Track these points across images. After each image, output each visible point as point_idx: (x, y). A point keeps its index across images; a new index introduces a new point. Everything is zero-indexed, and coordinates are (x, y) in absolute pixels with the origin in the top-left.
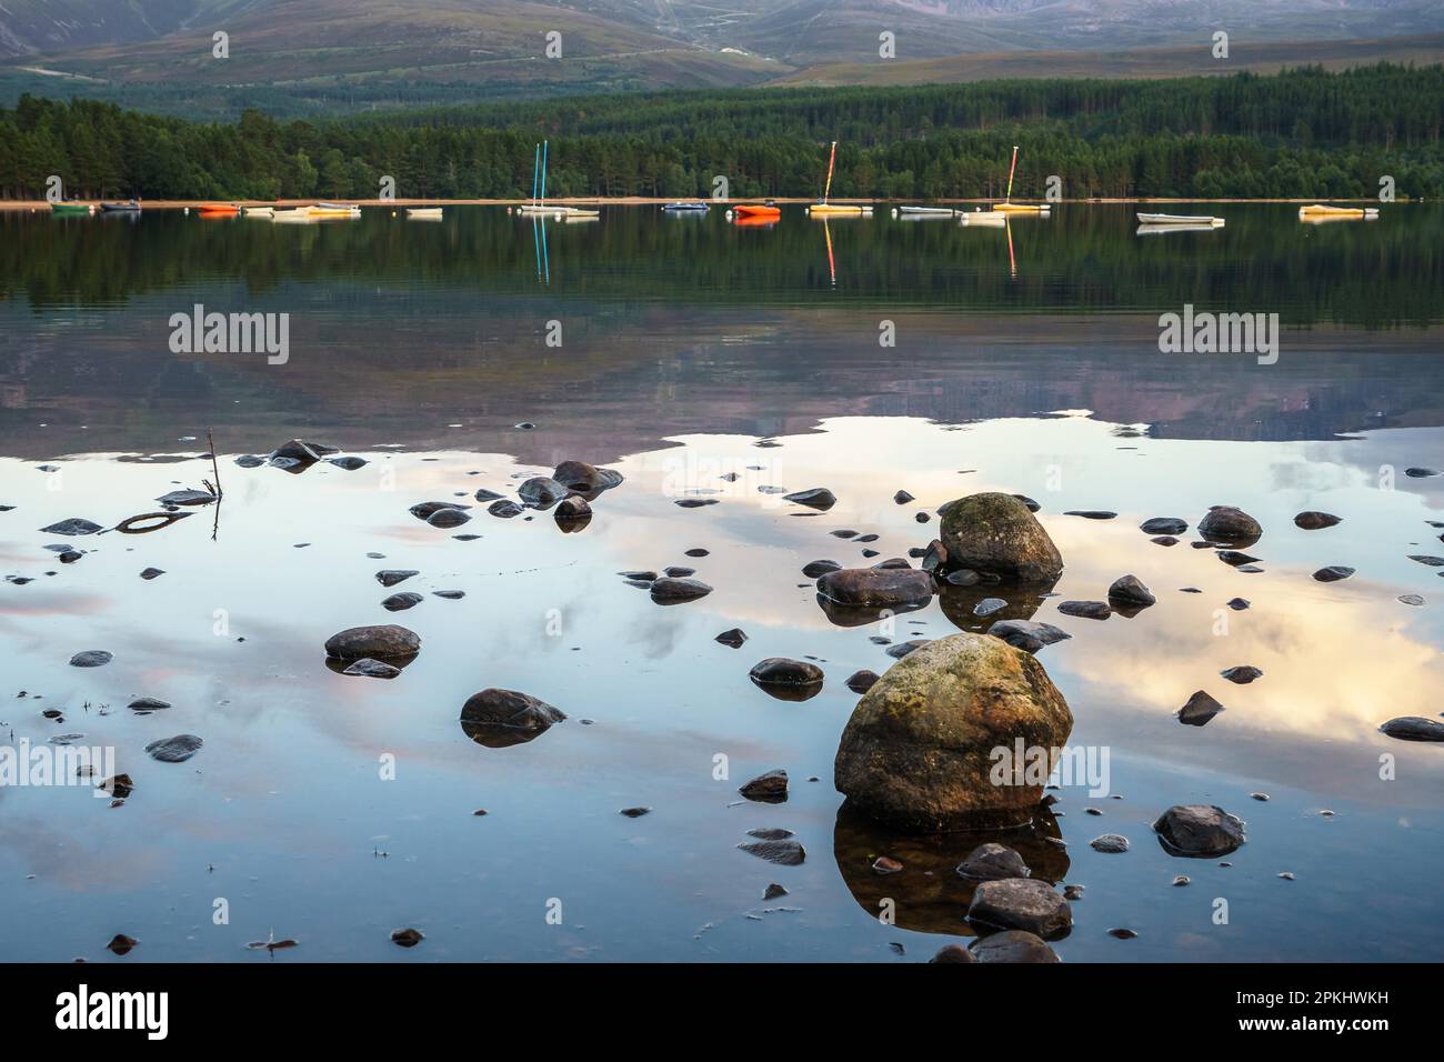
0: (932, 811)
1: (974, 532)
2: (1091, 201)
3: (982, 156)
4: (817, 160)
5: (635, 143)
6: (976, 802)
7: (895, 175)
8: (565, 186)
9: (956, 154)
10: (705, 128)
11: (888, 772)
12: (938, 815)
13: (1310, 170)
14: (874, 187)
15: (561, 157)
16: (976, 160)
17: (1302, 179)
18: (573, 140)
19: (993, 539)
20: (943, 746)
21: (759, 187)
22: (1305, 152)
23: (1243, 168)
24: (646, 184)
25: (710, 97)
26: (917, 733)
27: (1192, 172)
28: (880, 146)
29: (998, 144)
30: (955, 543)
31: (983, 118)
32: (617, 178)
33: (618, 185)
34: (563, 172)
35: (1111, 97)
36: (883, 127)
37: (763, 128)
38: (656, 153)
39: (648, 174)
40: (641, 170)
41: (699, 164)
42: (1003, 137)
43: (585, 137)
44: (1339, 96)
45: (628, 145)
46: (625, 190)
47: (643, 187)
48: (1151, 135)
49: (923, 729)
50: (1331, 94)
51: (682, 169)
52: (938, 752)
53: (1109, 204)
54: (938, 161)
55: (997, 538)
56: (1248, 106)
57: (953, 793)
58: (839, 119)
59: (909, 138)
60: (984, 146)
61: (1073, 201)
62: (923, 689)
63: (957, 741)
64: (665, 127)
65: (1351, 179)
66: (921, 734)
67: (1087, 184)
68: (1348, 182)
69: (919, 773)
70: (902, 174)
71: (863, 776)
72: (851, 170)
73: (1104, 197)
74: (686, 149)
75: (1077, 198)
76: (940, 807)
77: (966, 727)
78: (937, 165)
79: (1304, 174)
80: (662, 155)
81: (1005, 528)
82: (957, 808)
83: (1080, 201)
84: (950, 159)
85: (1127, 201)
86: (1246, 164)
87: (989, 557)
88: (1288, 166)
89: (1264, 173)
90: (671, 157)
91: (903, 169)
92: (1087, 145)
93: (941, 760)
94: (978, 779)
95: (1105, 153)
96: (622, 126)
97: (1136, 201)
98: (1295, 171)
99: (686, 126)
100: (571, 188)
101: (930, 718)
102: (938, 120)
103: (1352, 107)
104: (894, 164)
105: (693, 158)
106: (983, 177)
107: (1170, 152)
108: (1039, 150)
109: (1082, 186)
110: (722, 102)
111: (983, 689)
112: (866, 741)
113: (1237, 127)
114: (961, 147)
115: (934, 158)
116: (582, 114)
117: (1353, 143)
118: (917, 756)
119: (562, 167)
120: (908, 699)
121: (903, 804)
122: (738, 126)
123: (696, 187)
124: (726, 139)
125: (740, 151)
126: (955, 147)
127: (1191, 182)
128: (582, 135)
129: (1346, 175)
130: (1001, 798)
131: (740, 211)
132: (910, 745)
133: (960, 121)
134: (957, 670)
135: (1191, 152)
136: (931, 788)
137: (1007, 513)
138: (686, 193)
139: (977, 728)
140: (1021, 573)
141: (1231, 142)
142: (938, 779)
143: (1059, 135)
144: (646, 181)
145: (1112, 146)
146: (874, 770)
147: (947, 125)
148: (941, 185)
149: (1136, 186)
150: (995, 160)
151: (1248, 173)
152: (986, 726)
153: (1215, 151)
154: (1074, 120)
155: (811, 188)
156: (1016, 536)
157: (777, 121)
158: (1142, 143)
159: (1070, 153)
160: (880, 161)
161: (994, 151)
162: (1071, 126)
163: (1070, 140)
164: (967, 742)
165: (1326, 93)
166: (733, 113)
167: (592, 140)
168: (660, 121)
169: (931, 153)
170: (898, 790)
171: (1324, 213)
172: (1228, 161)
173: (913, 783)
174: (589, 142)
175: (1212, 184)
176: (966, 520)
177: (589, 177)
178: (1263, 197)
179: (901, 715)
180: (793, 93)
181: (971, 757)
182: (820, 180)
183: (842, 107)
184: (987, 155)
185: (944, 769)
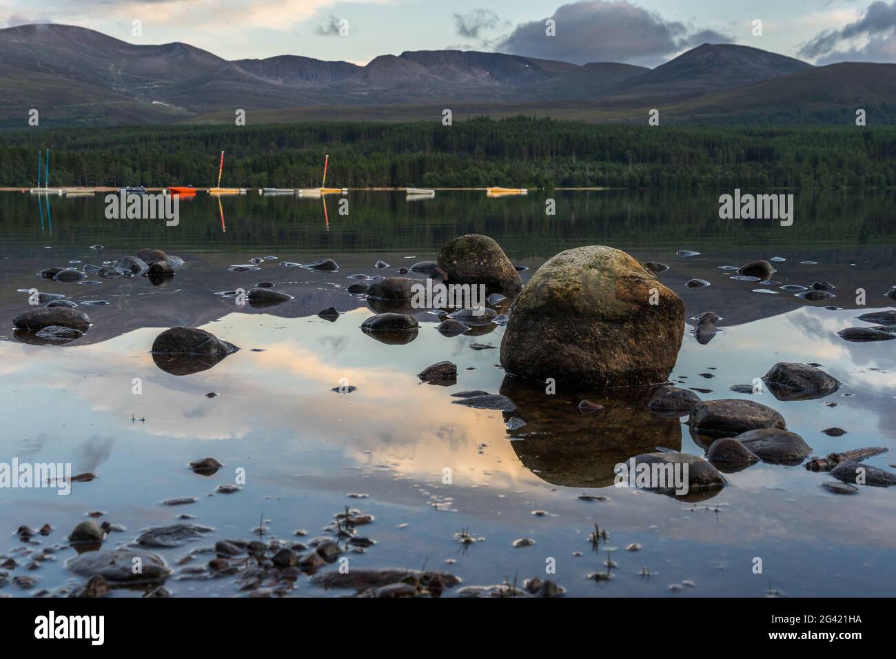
0: (602, 371)
1: (465, 260)
2: (368, 189)
3: (306, 164)
4: (211, 165)
5: (103, 155)
6: (632, 363)
7: (257, 175)
8: (60, 180)
9: (292, 163)
10: (144, 147)
11: (560, 341)
12: (606, 374)
13: (485, 172)
14: (244, 181)
15: (57, 162)
16: (303, 167)
17: (481, 177)
18: (64, 153)
19: (479, 264)
20: (604, 318)
21: (177, 181)
22: (482, 162)
23: (449, 171)
24: (110, 179)
25: (147, 129)
26: (581, 310)
27: (422, 173)
28: (247, 158)
29: (315, 157)
30: (452, 268)
31: (305, 143)
32: (92, 175)
33: (92, 179)
34: (58, 171)
35: (377, 132)
36: (249, 147)
37: (179, 148)
38: (116, 161)
39: (111, 173)
40: (106, 171)
41: (141, 167)
42: (317, 154)
43: (72, 152)
44: (499, 133)
45: (98, 155)
46: (97, 183)
47: (108, 181)
48: (399, 153)
49: (586, 307)
50: (494, 131)
51: (131, 171)
52: (601, 324)
53: (377, 191)
54: (281, 166)
55: (482, 263)
56: (450, 138)
57: (616, 355)
58: (223, 143)
59: (264, 154)
60: (307, 158)
61: (357, 189)
62: (577, 279)
63: (615, 314)
64: (120, 146)
65: (507, 177)
66: (584, 310)
67: (365, 180)
68: (505, 179)
69: (588, 340)
70: (261, 174)
71: (538, 347)
72: (231, 172)
73: (375, 187)
74: (133, 159)
75: (360, 188)
76: (607, 367)
77: (620, 303)
78: (281, 169)
79: (482, 174)
80: (119, 162)
81: (487, 256)
82: (619, 367)
83: (362, 189)
84: (288, 166)
85: (388, 189)
86: (451, 169)
87: (478, 276)
88: (474, 170)
89: (461, 173)
90: (124, 163)
91: (261, 171)
92: (364, 158)
93: (604, 329)
94: (633, 344)
95: (375, 162)
96: (94, 146)
97: (392, 189)
98: (477, 173)
99: (132, 146)
100: (64, 181)
101: (590, 298)
102: (281, 142)
103: (505, 139)
104: (256, 168)
105: (138, 164)
106: (306, 175)
107: (410, 162)
108: (338, 160)
109: (363, 181)
110: (154, 133)
111: (624, 277)
112: (537, 320)
113: (445, 148)
114: (294, 159)
115: (279, 165)
116: (69, 138)
117: (507, 158)
118: (585, 327)
119: (58, 169)
120: (567, 285)
121: (576, 366)
122: (164, 146)
123: (140, 181)
124: (157, 153)
125: (166, 161)
126: (290, 159)
127: (421, 178)
128: (69, 151)
129: (504, 175)
130: (651, 360)
131: (171, 190)
132: (576, 320)
133: (292, 144)
134: (597, 266)
135: (421, 162)
136: (599, 352)
137: (487, 246)
138: (134, 184)
139: (629, 304)
140: (501, 285)
141: (443, 157)
142: (604, 344)
143: (349, 152)
144: (110, 178)
145: (378, 159)
146: (548, 341)
147: (285, 147)
148: (283, 180)
149: (392, 181)
150: (313, 166)
151: (452, 174)
152: (636, 302)
153: (435, 162)
154: (356, 145)
155: (208, 182)
156: (495, 261)
157: (186, 143)
158: (395, 157)
159: (355, 162)
160: (248, 165)
161: (313, 161)
162: (355, 148)
163: (355, 156)
164: (624, 314)
165: (492, 131)
166: (160, 139)
167: (76, 153)
168: (117, 143)
169: (276, 161)
170: (572, 355)
171: (501, 191)
172: (442, 167)
173: (583, 349)
174: (74, 154)
175: (433, 180)
176: (458, 253)
177: (75, 174)
178: (461, 187)
179: (566, 297)
180: (196, 128)
181: (629, 326)
182: (213, 177)
183: (225, 136)
184: (309, 164)
185: (609, 336)
